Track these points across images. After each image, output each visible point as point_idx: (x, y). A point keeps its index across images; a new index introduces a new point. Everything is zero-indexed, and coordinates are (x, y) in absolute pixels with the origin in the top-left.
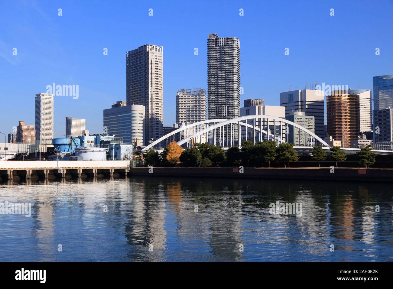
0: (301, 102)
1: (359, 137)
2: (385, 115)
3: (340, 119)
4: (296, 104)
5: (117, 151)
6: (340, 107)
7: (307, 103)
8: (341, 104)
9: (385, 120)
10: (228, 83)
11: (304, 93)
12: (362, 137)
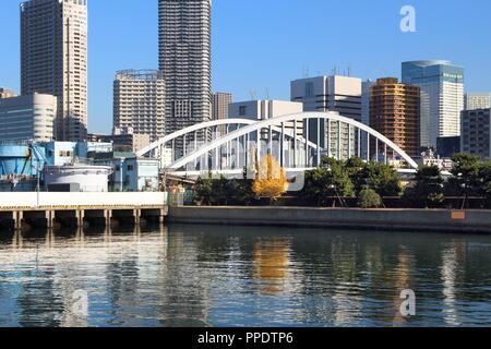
0: (327, 96)
1: (423, 154)
2: (480, 119)
3: (392, 125)
4: (319, 99)
5: (130, 173)
6: (393, 105)
7: (337, 98)
8: (393, 101)
9: (481, 126)
10: (192, 63)
11: (331, 81)
12: (427, 155)
